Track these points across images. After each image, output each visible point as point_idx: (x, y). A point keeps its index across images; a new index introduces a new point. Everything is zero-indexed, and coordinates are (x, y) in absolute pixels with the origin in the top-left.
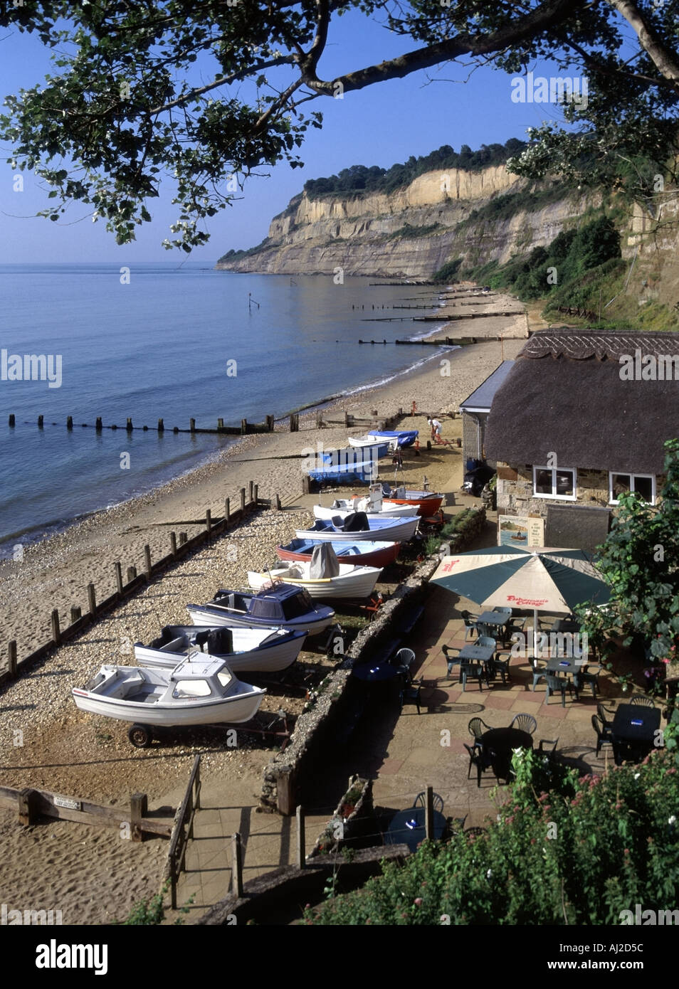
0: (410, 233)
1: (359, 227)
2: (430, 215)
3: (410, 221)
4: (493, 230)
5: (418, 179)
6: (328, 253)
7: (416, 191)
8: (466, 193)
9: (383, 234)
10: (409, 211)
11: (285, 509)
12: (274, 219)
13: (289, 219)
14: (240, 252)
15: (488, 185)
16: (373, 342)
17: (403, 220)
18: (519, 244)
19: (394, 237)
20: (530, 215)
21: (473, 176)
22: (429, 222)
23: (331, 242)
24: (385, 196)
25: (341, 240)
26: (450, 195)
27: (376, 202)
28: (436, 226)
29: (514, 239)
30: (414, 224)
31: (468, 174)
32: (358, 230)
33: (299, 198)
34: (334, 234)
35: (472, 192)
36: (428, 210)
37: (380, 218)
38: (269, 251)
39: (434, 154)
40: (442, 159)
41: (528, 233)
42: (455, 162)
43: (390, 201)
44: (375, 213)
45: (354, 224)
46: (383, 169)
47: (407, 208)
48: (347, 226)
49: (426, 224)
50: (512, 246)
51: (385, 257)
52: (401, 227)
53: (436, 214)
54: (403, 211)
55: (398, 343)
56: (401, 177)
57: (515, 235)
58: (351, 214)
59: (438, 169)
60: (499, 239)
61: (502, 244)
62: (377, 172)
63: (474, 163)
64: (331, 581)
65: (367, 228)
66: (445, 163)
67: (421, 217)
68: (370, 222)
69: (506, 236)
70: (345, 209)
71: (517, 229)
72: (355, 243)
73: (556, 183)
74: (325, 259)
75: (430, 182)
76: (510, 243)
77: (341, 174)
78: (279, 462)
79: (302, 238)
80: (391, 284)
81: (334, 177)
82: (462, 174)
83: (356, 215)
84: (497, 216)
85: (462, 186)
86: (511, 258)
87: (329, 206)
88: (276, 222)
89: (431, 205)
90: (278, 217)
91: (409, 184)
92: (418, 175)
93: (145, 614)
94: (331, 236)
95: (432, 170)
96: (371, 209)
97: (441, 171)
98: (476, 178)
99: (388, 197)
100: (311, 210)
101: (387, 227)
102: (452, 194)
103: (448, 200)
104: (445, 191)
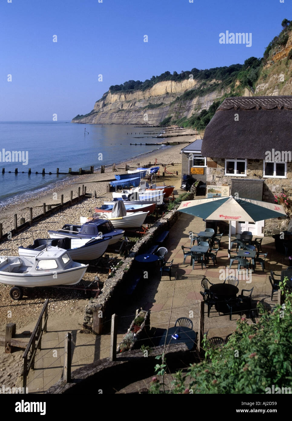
0: (151, 107)
2: (159, 99)
3: (151, 102)
4: (185, 105)
5: (156, 85)
6: (118, 115)
7: (155, 90)
8: (174, 90)
9: (140, 107)
10: (151, 98)
11: (98, 198)
12: (96, 102)
13: (102, 102)
14: (82, 116)
15: (184, 87)
16: (136, 144)
17: (149, 102)
18: (195, 110)
19: (144, 109)
20: (200, 98)
21: (178, 83)
22: (159, 102)
23: (119, 111)
24: (142, 92)
25: (123, 110)
26: (168, 91)
27: (138, 94)
28: (162, 104)
29: (194, 108)
30: (153, 103)
31: (176, 83)
32: (130, 106)
33: (107, 93)
34: (120, 108)
35: (177, 90)
36: (159, 97)
37: (139, 101)
38: (94, 115)
39: (162, 75)
40: (166, 77)
41: (199, 105)
42: (171, 78)
43: (144, 94)
44: (138, 99)
45: (128, 104)
46: (142, 82)
47: (151, 97)
48: (126, 104)
49: (158, 103)
50: (193, 111)
51: (141, 116)
52: (148, 104)
53: (162, 99)
54: (149, 98)
55: (147, 144)
56: (149, 84)
57: (194, 106)
58: (128, 100)
59: (164, 81)
60: (187, 108)
61: (188, 110)
62: (139, 83)
63: (178, 78)
64: (123, 218)
65: (134, 105)
66: (167, 79)
67: (156, 100)
68: (135, 103)
69: (190, 107)
70: (125, 97)
71: (195, 103)
72: (129, 111)
73: (211, 85)
74: (116, 118)
75: (161, 86)
76: (192, 110)
77: (124, 84)
78: (96, 183)
79: (107, 109)
80: (143, 127)
81: (122, 85)
82: (173, 83)
83: (130, 100)
84: (187, 99)
85: (173, 88)
86: (192, 115)
87: (119, 96)
88: (97, 103)
89: (160, 95)
90: (98, 101)
91: (152, 87)
92: (155, 83)
93: (27, 238)
94: (119, 108)
95: (162, 81)
96: (136, 97)
97: (165, 82)
98: (179, 84)
99: (143, 92)
100: (112, 98)
101: (142, 105)
102: (169, 91)
103: (167, 93)
104: (166, 89)
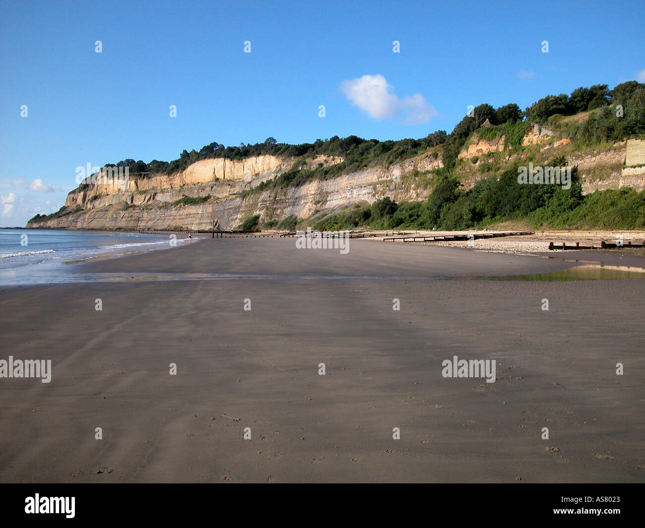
0: (189, 201)
1: (148, 197)
2: (204, 189)
3: (187, 194)
4: (285, 195)
5: (193, 165)
6: (127, 215)
7: (191, 173)
8: (230, 175)
9: (166, 202)
10: (186, 187)
15: (248, 170)
17: (182, 193)
18: (316, 203)
19: (177, 204)
21: (236, 163)
22: (203, 194)
23: (127, 207)
24: (166, 176)
25: (135, 206)
26: (218, 176)
27: (160, 180)
28: (208, 198)
30: (191, 196)
31: (232, 162)
32: (147, 200)
34: (129, 202)
35: (235, 175)
36: (201, 186)
37: (162, 192)
38: (78, 213)
39: (206, 148)
40: (211, 151)
41: (323, 194)
42: (222, 154)
43: (171, 180)
44: (159, 188)
45: (143, 196)
47: (184, 185)
48: (139, 196)
49: (201, 195)
51: (172, 217)
52: (181, 197)
53: (208, 189)
54: (181, 187)
56: (179, 166)
58: (140, 189)
59: (208, 159)
60: (291, 200)
61: (294, 204)
62: (163, 163)
63: (236, 154)
65: (153, 199)
66: (215, 155)
67: (196, 191)
68: (155, 194)
69: (297, 198)
70: (137, 185)
71: (313, 192)
72: (147, 208)
74: (124, 219)
75: (203, 167)
79: (102, 205)
82: (228, 162)
83: (144, 189)
84: (288, 185)
85: (227, 170)
89: (202, 183)
91: (184, 169)
92: (192, 162)
94: (127, 203)
95: (205, 158)
96: (155, 185)
97: (211, 160)
98: (238, 165)
99: (169, 176)
101: (168, 198)
102: (220, 175)
103: (217, 180)
104: (214, 173)
